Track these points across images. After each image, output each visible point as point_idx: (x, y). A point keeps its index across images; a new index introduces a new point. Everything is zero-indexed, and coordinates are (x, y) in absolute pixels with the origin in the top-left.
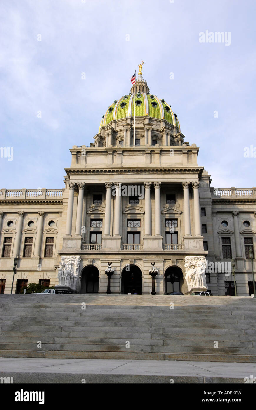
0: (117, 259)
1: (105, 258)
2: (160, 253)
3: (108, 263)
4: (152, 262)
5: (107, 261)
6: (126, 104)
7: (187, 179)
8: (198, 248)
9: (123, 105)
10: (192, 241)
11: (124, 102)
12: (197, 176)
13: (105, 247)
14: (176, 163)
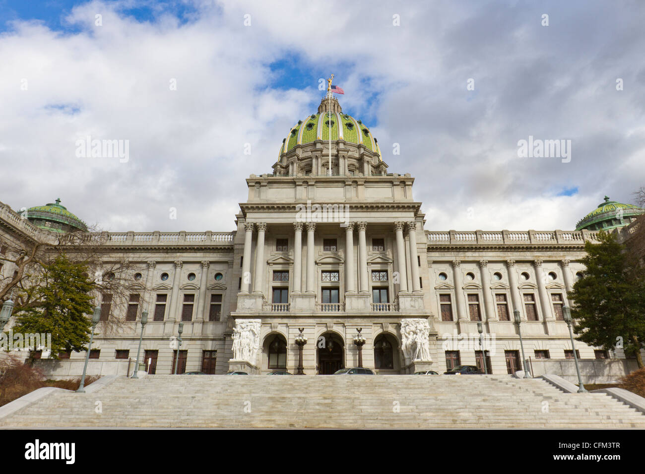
0: (310, 323)
1: (294, 322)
2: (368, 315)
3: (299, 329)
4: (356, 327)
5: (298, 326)
6: (313, 125)
7: (400, 219)
8: (417, 308)
9: (310, 126)
10: (409, 299)
11: (311, 122)
12: (412, 214)
13: (295, 307)
14: (385, 198)
